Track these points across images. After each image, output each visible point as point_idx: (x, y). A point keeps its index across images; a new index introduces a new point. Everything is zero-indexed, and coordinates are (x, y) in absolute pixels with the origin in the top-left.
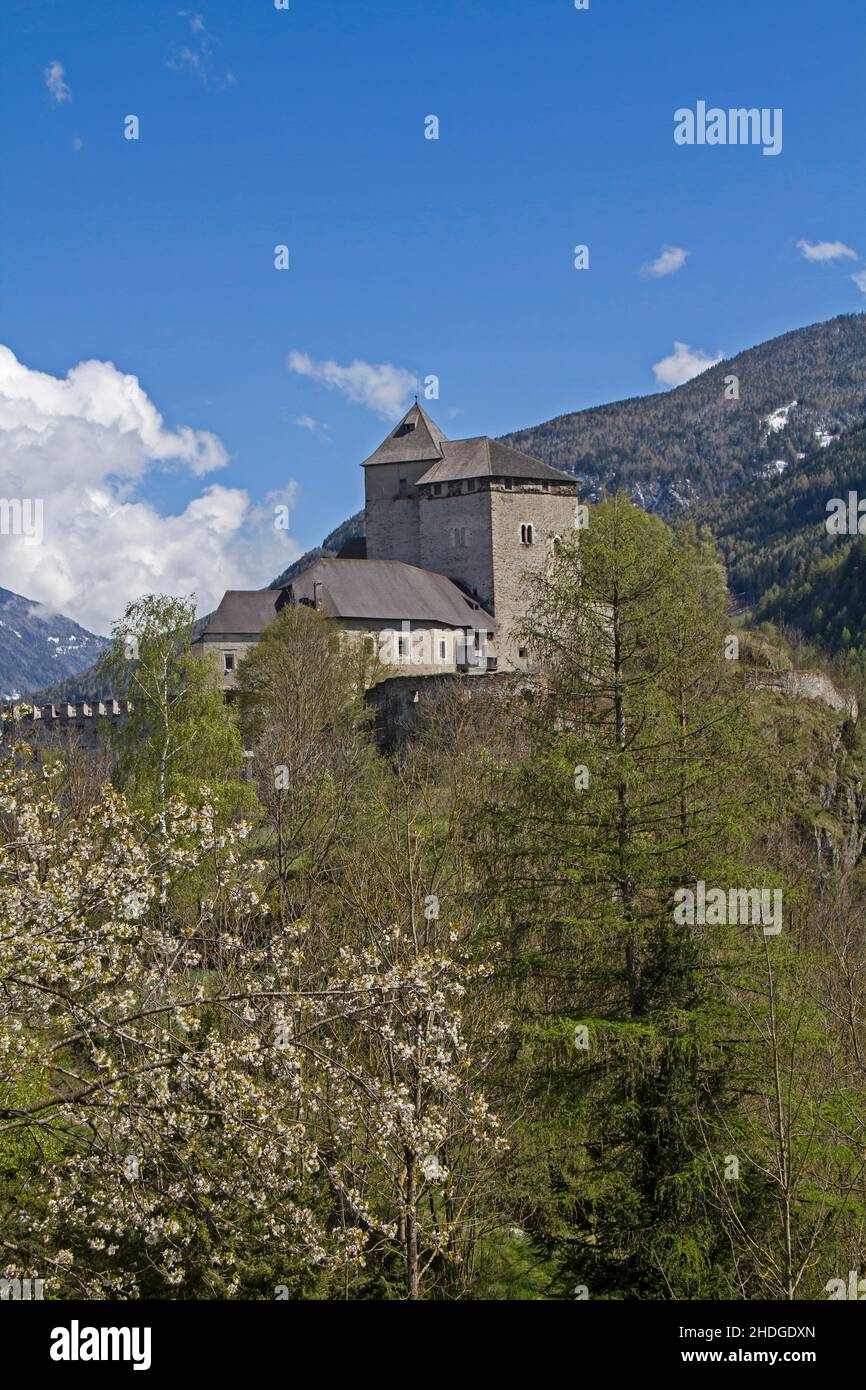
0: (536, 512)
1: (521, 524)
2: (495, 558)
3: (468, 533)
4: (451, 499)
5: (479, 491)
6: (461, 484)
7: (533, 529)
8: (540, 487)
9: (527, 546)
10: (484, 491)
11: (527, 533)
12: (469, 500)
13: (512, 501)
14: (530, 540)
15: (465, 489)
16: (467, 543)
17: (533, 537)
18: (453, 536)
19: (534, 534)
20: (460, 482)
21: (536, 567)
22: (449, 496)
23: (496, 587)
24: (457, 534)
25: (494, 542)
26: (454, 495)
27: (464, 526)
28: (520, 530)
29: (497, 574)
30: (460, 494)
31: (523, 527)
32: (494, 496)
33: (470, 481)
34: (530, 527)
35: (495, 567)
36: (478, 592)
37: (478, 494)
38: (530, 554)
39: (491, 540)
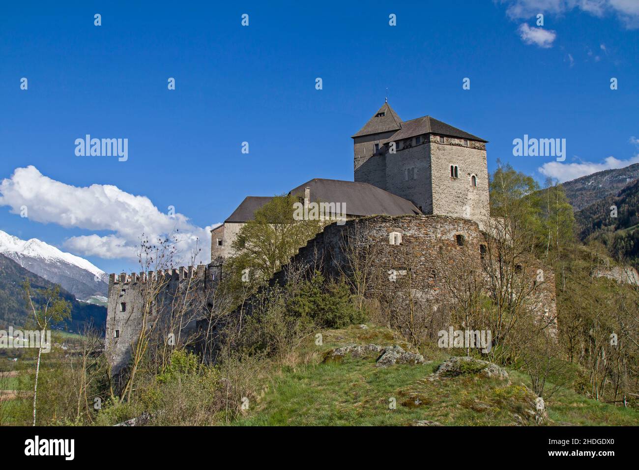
0: (460, 158)
1: (451, 165)
2: (433, 185)
3: (416, 170)
4: (405, 150)
5: (423, 143)
6: (411, 140)
7: (458, 169)
8: (462, 142)
9: (455, 179)
10: (426, 142)
11: (454, 172)
12: (416, 150)
13: (444, 150)
14: (456, 175)
15: (414, 143)
16: (415, 177)
17: (458, 174)
18: (406, 173)
19: (459, 172)
20: (410, 139)
21: (461, 193)
22: (404, 149)
23: (434, 204)
24: (409, 172)
25: (433, 175)
26: (407, 148)
27: (413, 167)
28: (450, 169)
29: (434, 195)
30: (411, 146)
31: (452, 167)
32: (433, 146)
33: (417, 137)
34: (456, 167)
35: (433, 191)
36: (423, 208)
37: (422, 145)
38: (456, 184)
39: (431, 174)
